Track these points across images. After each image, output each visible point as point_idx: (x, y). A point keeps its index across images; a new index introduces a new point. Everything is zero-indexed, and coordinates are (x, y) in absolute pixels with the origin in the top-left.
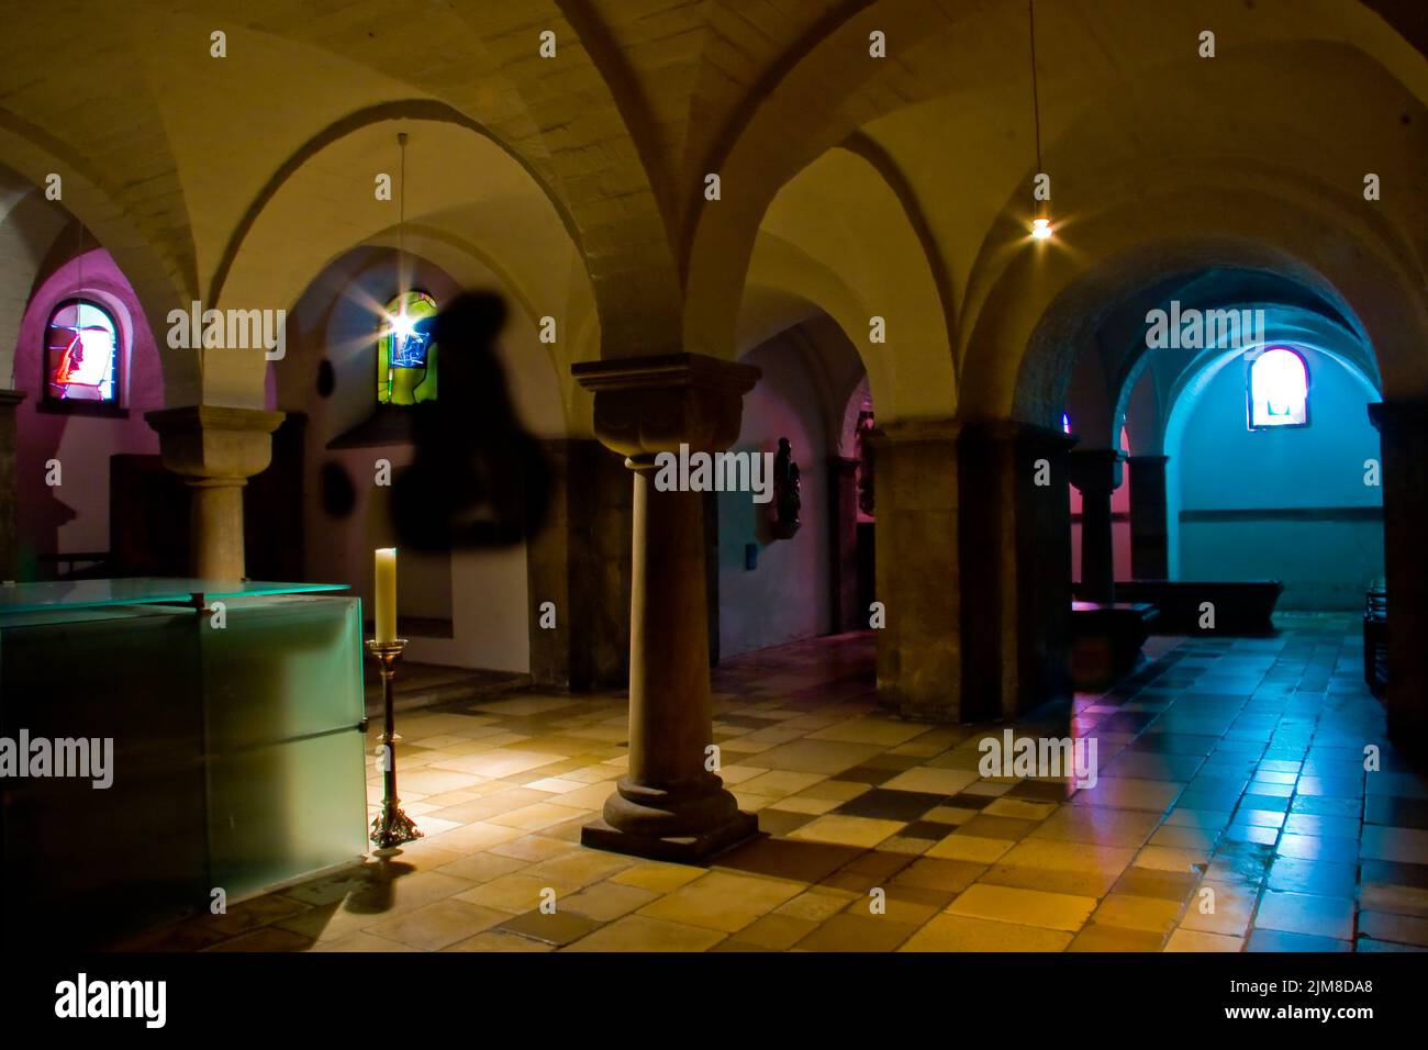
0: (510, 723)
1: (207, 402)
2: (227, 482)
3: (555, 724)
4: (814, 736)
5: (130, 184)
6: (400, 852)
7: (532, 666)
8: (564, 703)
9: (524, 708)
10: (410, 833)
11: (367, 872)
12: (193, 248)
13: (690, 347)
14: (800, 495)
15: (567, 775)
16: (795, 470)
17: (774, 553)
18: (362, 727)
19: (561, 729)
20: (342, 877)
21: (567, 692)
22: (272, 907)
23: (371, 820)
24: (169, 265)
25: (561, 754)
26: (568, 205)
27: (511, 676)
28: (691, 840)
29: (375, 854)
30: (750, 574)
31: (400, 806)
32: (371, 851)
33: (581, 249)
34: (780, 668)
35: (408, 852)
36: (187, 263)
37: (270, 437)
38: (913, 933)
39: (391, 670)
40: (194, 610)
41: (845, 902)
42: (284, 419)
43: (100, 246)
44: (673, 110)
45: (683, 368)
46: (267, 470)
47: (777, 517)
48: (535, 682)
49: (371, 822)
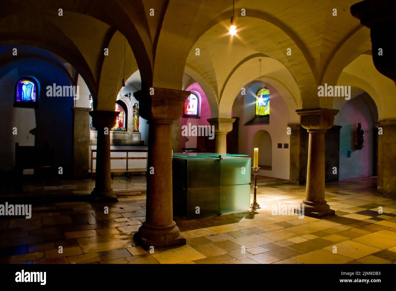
0: (283, 190)
1: (220, 117)
2: (223, 134)
3: (294, 191)
4: (357, 198)
5: (205, 73)
6: (256, 210)
7: (290, 178)
8: (298, 187)
9: (288, 187)
10: (258, 207)
11: (249, 213)
12: (217, 85)
13: (321, 106)
14: (364, 138)
15: (294, 201)
16: (362, 132)
17: (356, 154)
18: (250, 184)
19: (295, 192)
20: (244, 213)
21: (298, 185)
22: (231, 216)
23: (251, 203)
24: (212, 89)
25: (294, 197)
26: (295, 76)
27: (285, 180)
28: (318, 213)
29: (251, 210)
30: (349, 159)
31: (257, 202)
32: (250, 210)
33: (298, 85)
34: (356, 183)
35: (257, 211)
36: (216, 88)
37: (232, 124)
38: (363, 235)
39: (256, 173)
40: (219, 158)
41: (350, 228)
42: (235, 120)
43: (196, 82)
44: (316, 55)
45: (319, 111)
46: (231, 131)
47: (357, 144)
48: (291, 182)
49: (250, 204)
